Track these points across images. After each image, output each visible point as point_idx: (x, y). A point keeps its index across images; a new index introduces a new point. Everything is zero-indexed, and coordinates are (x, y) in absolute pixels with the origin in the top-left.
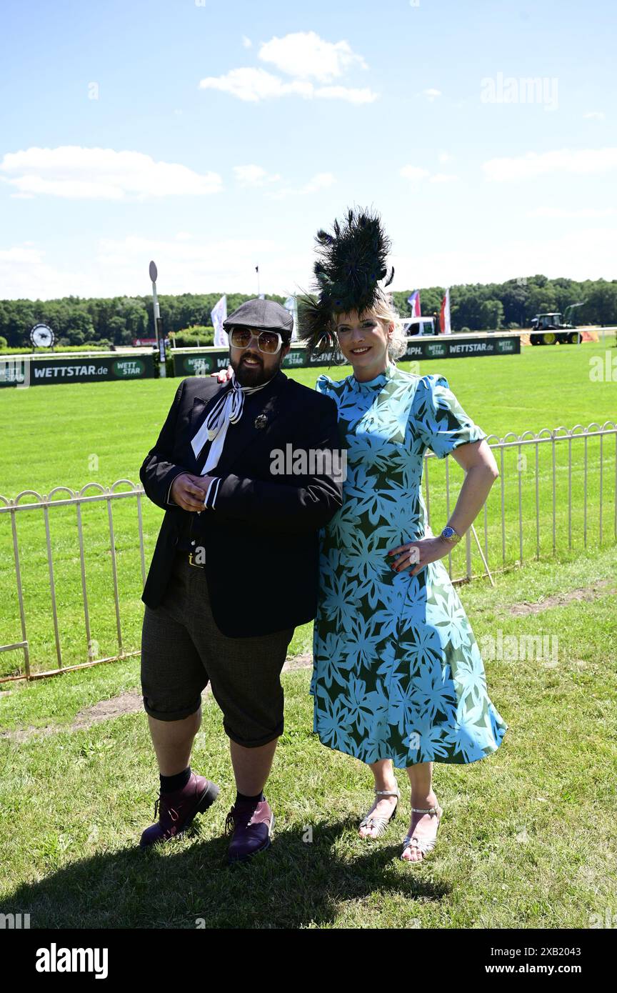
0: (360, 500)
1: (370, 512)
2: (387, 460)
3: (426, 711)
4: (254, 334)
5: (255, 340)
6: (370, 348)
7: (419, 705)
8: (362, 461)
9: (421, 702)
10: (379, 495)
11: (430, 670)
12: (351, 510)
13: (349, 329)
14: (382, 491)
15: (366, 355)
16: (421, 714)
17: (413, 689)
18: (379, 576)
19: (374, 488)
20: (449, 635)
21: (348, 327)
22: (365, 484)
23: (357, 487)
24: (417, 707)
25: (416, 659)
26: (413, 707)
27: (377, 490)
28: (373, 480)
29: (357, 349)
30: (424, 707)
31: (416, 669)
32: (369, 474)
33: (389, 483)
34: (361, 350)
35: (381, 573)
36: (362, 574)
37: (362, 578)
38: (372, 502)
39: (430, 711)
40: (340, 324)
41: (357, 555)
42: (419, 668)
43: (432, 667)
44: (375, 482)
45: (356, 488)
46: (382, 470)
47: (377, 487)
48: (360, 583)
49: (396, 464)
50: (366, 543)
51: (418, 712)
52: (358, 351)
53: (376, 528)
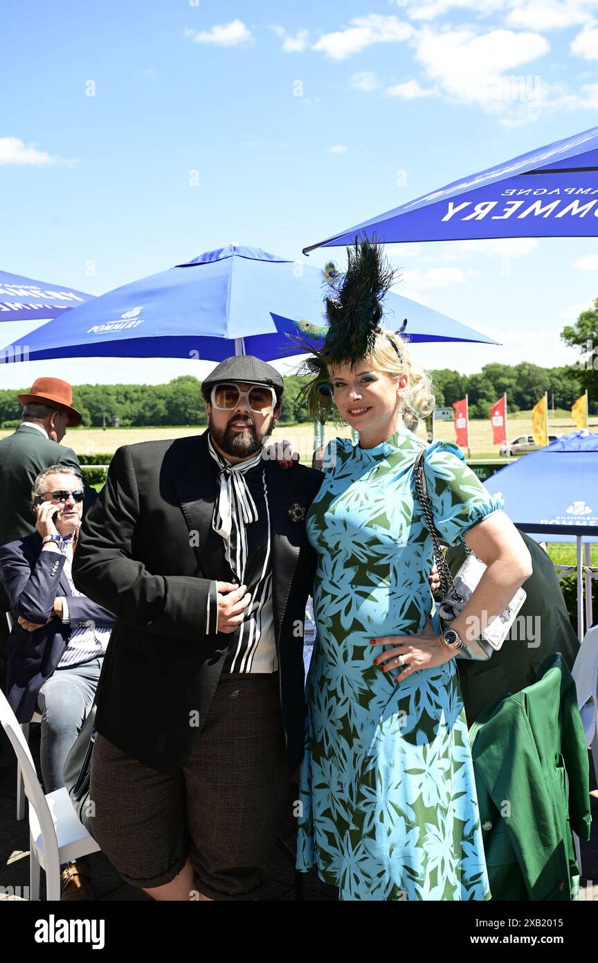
0: (334, 597)
1: (343, 614)
2: (365, 549)
3: (379, 886)
4: (242, 391)
5: (244, 398)
6: (369, 408)
7: (370, 877)
8: (340, 547)
9: (374, 874)
10: (356, 592)
11: (389, 833)
12: (324, 608)
13: (346, 385)
14: (360, 588)
15: (363, 417)
16: (372, 889)
17: (364, 853)
18: (355, 694)
19: (352, 583)
20: (420, 786)
21: (345, 382)
22: (342, 577)
23: (333, 581)
24: (368, 880)
25: (373, 812)
26: (362, 878)
27: (354, 586)
28: (351, 573)
29: (354, 409)
30: (376, 881)
31: (371, 827)
32: (348, 564)
33: (369, 577)
34: (359, 411)
35: (357, 692)
36: (339, 689)
37: (340, 694)
38: (346, 601)
39: (383, 887)
40: (335, 377)
41: (334, 665)
42: (374, 827)
43: (392, 828)
44: (353, 576)
45: (331, 583)
46: (363, 561)
47: (354, 582)
48: (338, 700)
49: (377, 554)
50: (340, 650)
51: (369, 885)
52: (355, 412)
53: (348, 633)
